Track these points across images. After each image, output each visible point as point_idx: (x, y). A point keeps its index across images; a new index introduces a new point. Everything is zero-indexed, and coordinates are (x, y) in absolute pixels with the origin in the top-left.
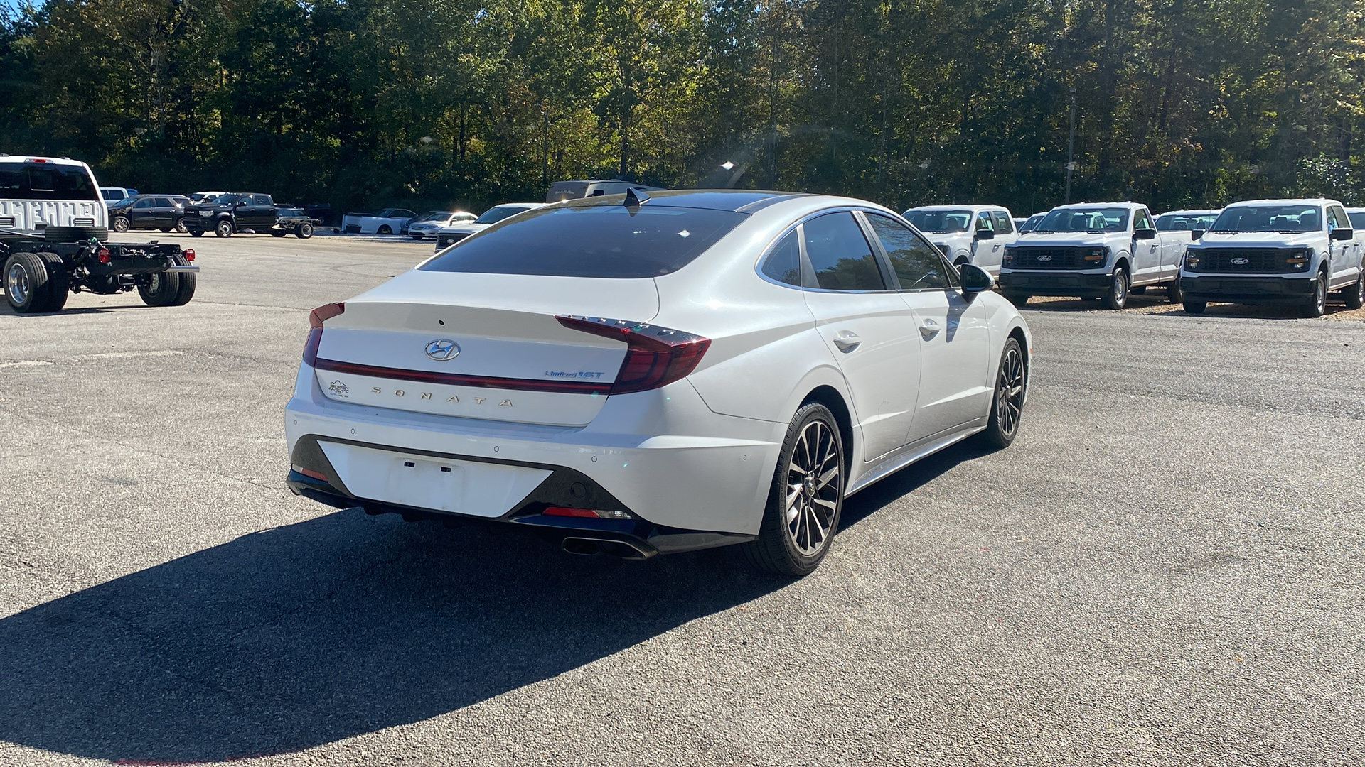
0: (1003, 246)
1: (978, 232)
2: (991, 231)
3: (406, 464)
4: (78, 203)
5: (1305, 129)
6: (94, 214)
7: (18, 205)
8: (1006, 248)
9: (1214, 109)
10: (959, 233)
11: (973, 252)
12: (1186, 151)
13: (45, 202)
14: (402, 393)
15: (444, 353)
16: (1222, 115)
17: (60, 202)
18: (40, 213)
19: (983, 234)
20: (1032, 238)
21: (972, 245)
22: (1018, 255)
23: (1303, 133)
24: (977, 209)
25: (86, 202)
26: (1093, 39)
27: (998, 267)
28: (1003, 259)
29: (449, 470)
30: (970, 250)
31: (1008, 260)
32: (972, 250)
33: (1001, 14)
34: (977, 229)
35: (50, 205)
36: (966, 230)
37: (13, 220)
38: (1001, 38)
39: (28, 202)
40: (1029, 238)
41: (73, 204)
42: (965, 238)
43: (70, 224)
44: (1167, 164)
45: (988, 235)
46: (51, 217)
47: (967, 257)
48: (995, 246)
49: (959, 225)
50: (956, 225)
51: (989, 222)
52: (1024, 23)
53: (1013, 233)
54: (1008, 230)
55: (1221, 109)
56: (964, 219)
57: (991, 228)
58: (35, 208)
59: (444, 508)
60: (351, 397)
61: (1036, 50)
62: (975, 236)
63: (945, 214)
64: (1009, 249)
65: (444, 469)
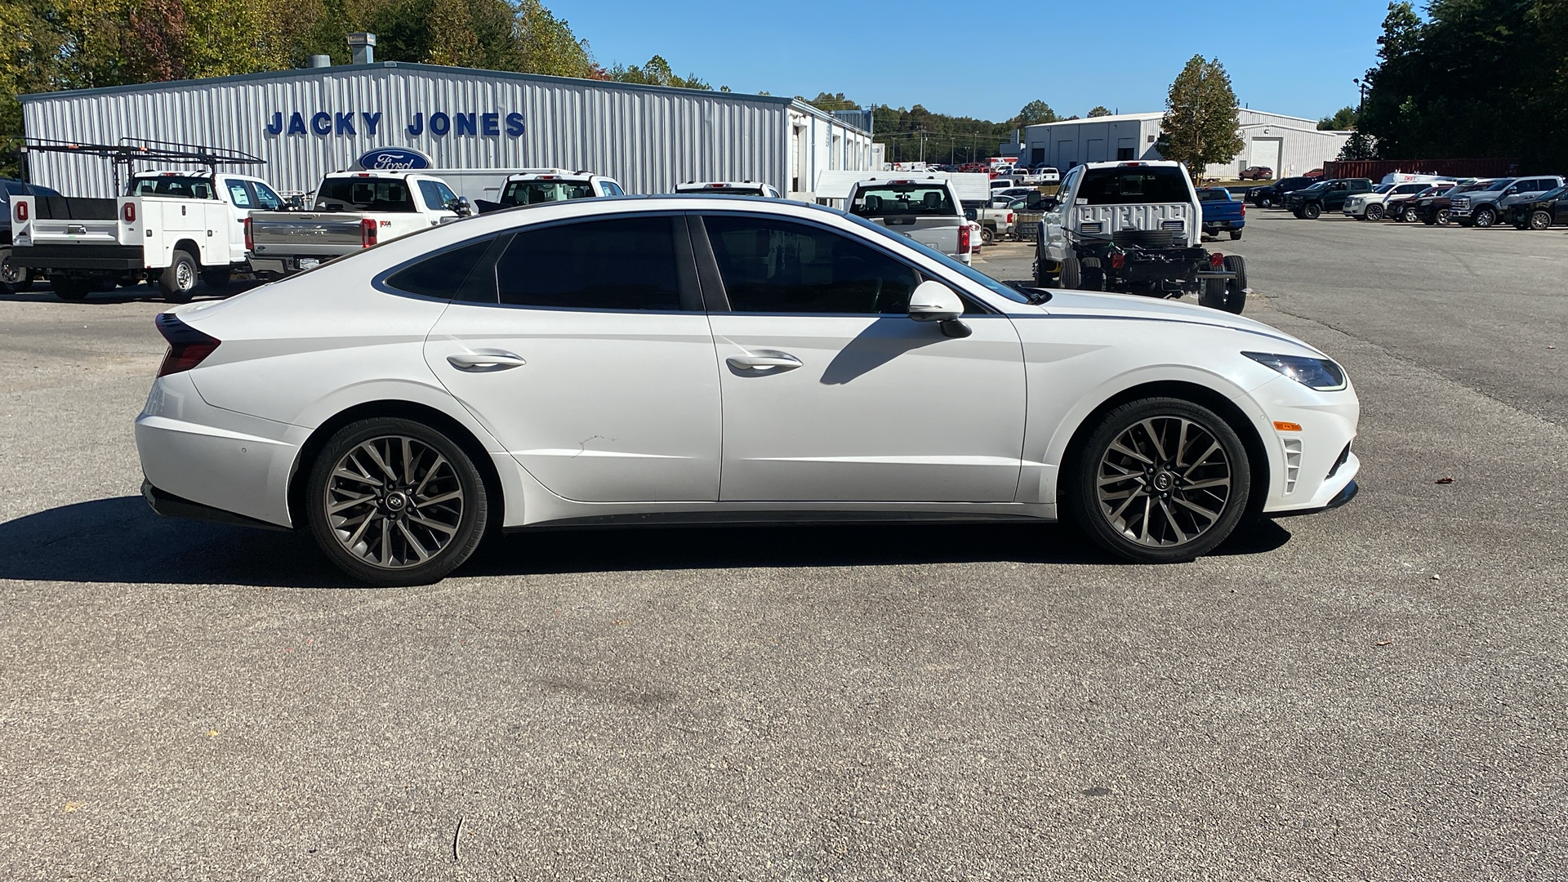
4: (1168, 206)
6: (1184, 216)
7: (1106, 210)
13: (1133, 207)
17: (1149, 206)
18: (1128, 217)
25: (1178, 204)
35: (1138, 209)
37: (1100, 225)
39: (1117, 207)
41: (1163, 207)
43: (1158, 227)
46: (1138, 221)
58: (1124, 213)
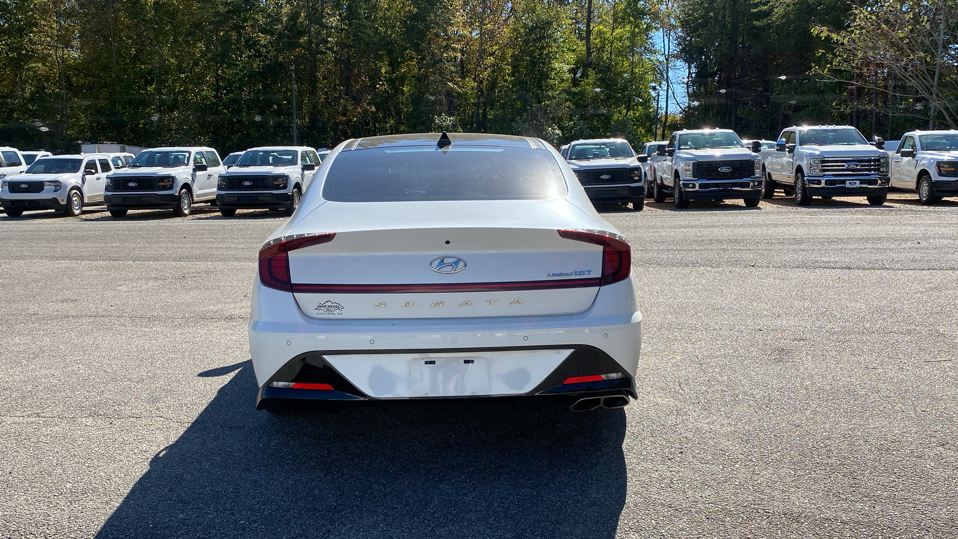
0: (217, 176)
1: (195, 166)
2: (205, 165)
3: (427, 363)
5: (434, 99)
8: (219, 177)
9: (379, 84)
10: (183, 167)
11: (193, 180)
12: (366, 111)
14: (412, 304)
15: (451, 267)
16: (384, 89)
19: (200, 167)
20: (235, 170)
21: (193, 175)
22: (228, 182)
23: (433, 101)
24: (194, 150)
26: (301, 34)
27: (215, 189)
28: (218, 185)
29: (472, 362)
30: (191, 179)
31: (222, 185)
32: (192, 178)
33: (235, 11)
34: (194, 164)
36: (187, 165)
38: (238, 28)
40: (234, 170)
42: (186, 170)
44: (355, 119)
45: (203, 168)
47: (190, 183)
48: (209, 175)
49: (181, 161)
50: (178, 162)
51: (203, 159)
52: (254, 19)
53: (220, 166)
54: (216, 164)
55: (383, 84)
56: (185, 156)
57: (205, 163)
59: (473, 393)
60: (346, 314)
61: (264, 39)
62: (193, 169)
63: (171, 153)
64: (222, 178)
65: (467, 362)
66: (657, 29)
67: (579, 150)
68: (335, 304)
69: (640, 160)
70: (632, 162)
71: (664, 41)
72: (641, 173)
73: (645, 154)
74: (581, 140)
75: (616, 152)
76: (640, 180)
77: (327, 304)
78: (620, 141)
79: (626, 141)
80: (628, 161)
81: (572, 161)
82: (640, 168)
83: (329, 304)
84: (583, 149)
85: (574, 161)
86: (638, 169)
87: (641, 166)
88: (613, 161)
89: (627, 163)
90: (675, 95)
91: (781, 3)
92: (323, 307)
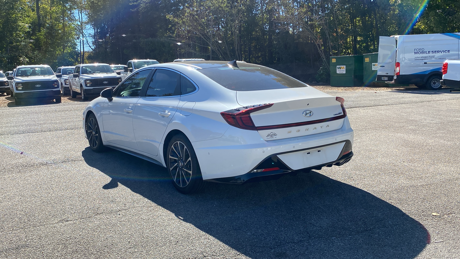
3: (308, 154)
60: (278, 137)
65: (319, 151)
66: (75, 9)
67: (22, 71)
68: (274, 134)
69: (58, 76)
70: (53, 77)
71: (79, 15)
72: (58, 83)
73: (61, 73)
74: (23, 65)
75: (44, 72)
76: (58, 87)
77: (271, 134)
78: (46, 66)
79: (49, 66)
80: (51, 77)
81: (17, 77)
82: (58, 81)
83: (272, 134)
84: (25, 70)
85: (19, 77)
86: (56, 81)
87: (58, 80)
88: (42, 77)
89: (50, 78)
90: (88, 42)
91: (143, 2)
92: (269, 135)
